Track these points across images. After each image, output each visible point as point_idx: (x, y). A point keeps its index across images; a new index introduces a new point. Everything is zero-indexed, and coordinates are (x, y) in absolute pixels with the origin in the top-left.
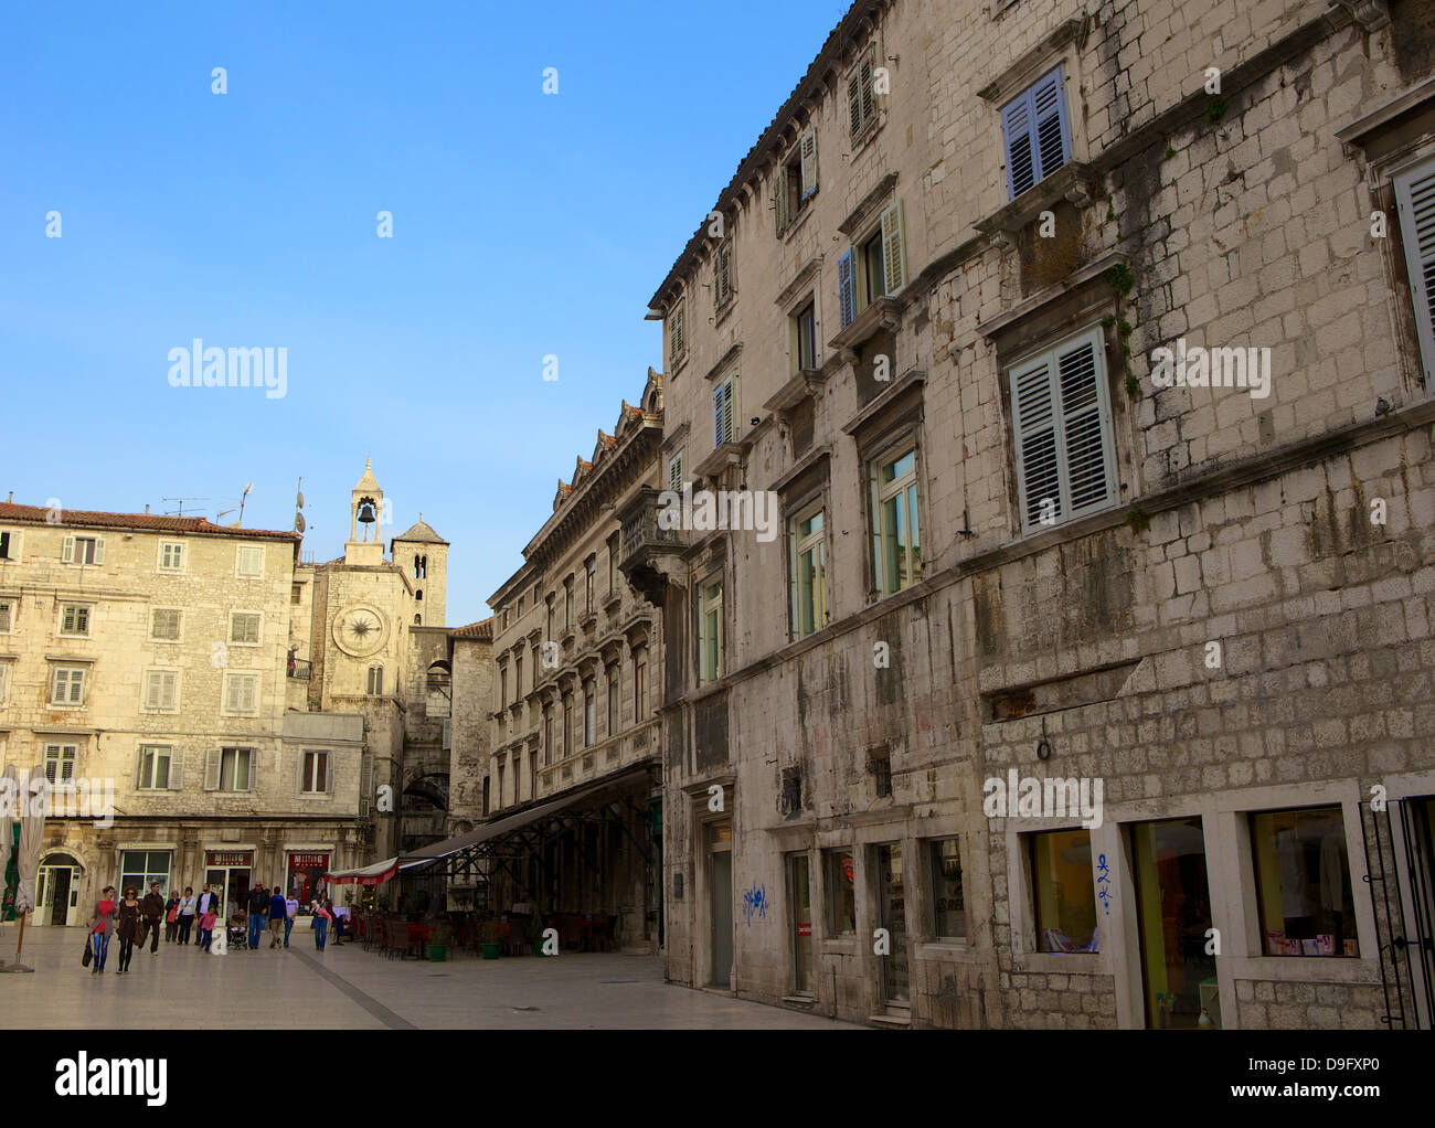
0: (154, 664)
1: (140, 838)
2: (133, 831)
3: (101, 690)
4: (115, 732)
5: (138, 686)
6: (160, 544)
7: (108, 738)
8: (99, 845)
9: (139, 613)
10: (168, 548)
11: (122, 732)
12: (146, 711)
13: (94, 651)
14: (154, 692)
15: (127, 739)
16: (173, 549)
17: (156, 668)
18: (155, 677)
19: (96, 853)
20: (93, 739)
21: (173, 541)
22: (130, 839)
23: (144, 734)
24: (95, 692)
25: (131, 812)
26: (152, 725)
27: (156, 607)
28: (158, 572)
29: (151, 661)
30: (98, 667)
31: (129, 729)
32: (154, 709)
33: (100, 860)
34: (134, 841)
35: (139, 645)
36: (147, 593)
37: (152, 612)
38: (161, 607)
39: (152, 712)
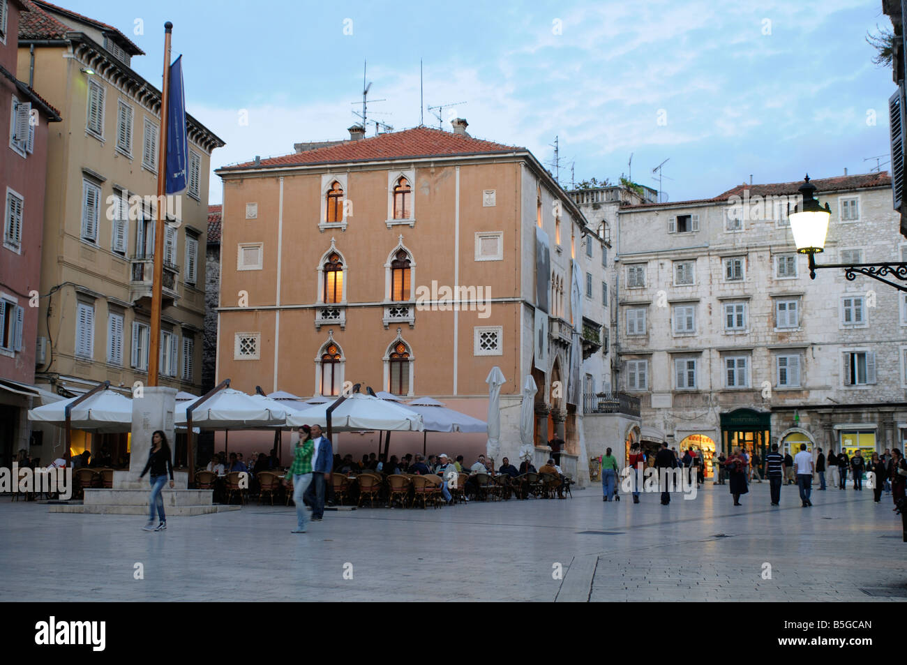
0: (846, 292)
1: (851, 420)
2: (845, 415)
3: (810, 315)
4: (823, 344)
5: (835, 309)
6: (839, 201)
7: (820, 349)
8: (823, 426)
9: (830, 255)
10: (845, 204)
11: (828, 344)
12: (844, 328)
13: (802, 287)
14: (848, 313)
15: (832, 349)
16: (849, 203)
17: (847, 295)
18: (847, 303)
19: (821, 432)
20: (809, 351)
21: (849, 197)
22: (844, 422)
23: (845, 344)
24: (806, 317)
25: (842, 402)
26: (850, 337)
27: (842, 249)
28: (841, 222)
29: (844, 289)
30: (806, 298)
31: (833, 341)
32: (850, 325)
33: (825, 437)
34: (847, 423)
35: (833, 279)
36: (835, 240)
37: (839, 253)
38: (846, 249)
39: (848, 328)
